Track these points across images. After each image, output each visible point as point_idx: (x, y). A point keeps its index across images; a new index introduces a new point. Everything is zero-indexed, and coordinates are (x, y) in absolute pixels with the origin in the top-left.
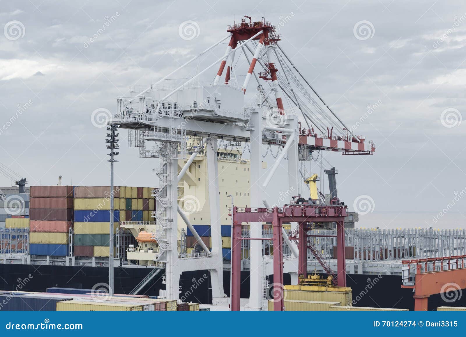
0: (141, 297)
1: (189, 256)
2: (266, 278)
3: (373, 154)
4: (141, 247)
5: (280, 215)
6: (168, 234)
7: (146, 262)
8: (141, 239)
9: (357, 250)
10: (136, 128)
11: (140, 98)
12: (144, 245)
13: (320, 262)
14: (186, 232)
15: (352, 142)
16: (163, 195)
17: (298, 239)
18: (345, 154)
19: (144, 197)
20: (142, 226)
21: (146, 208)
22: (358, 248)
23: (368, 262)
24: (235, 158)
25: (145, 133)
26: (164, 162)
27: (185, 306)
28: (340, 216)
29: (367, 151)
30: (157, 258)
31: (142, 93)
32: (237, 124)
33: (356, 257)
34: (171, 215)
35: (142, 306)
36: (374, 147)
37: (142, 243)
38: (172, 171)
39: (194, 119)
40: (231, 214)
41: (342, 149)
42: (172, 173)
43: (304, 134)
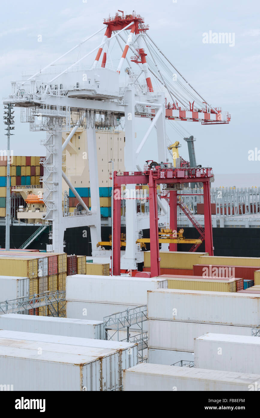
0: (33, 251)
1: (71, 214)
2: (140, 233)
3: (229, 123)
4: (29, 208)
5: (155, 177)
6: (54, 196)
7: (34, 220)
8: (29, 201)
9: (219, 207)
10: (27, 106)
11: (31, 81)
12: (32, 205)
13: (189, 217)
14: (68, 194)
15: (211, 113)
16: (49, 162)
17: (169, 198)
18: (204, 124)
19: (32, 165)
20: (30, 190)
21: (33, 174)
22: (219, 205)
23: (228, 217)
24: (109, 130)
25: (35, 110)
26: (51, 134)
27: (74, 258)
28: (206, 177)
29: (224, 121)
30: (44, 217)
31: (32, 77)
32: (113, 100)
33: (218, 212)
34: (57, 180)
35: (37, 259)
36: (229, 117)
37: (30, 204)
38: (57, 142)
39: (77, 97)
40: (112, 178)
41: (202, 120)
42: (57, 144)
43: (169, 108)
